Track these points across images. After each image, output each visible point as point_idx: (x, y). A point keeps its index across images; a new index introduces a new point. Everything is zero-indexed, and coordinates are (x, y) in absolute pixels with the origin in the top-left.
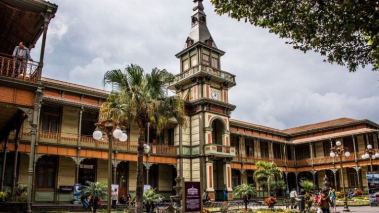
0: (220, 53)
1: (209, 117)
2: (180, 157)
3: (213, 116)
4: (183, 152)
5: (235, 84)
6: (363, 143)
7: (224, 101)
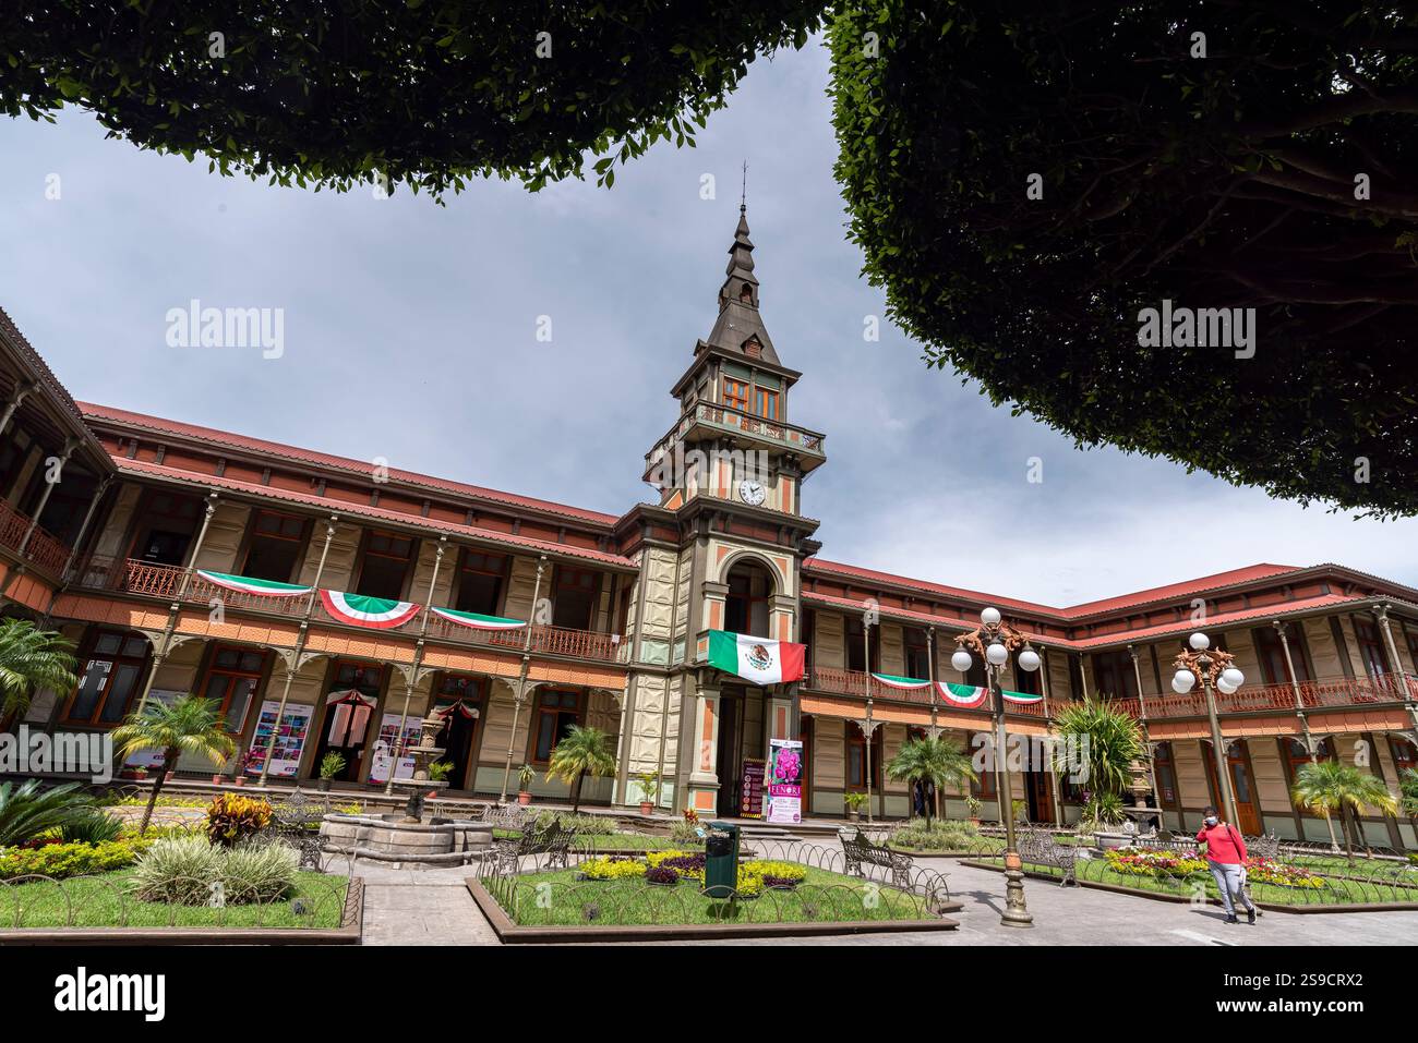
0: (789, 379)
1: (721, 552)
2: (631, 672)
3: (735, 550)
4: (642, 657)
5: (822, 460)
6: (1331, 647)
7: (792, 511)
